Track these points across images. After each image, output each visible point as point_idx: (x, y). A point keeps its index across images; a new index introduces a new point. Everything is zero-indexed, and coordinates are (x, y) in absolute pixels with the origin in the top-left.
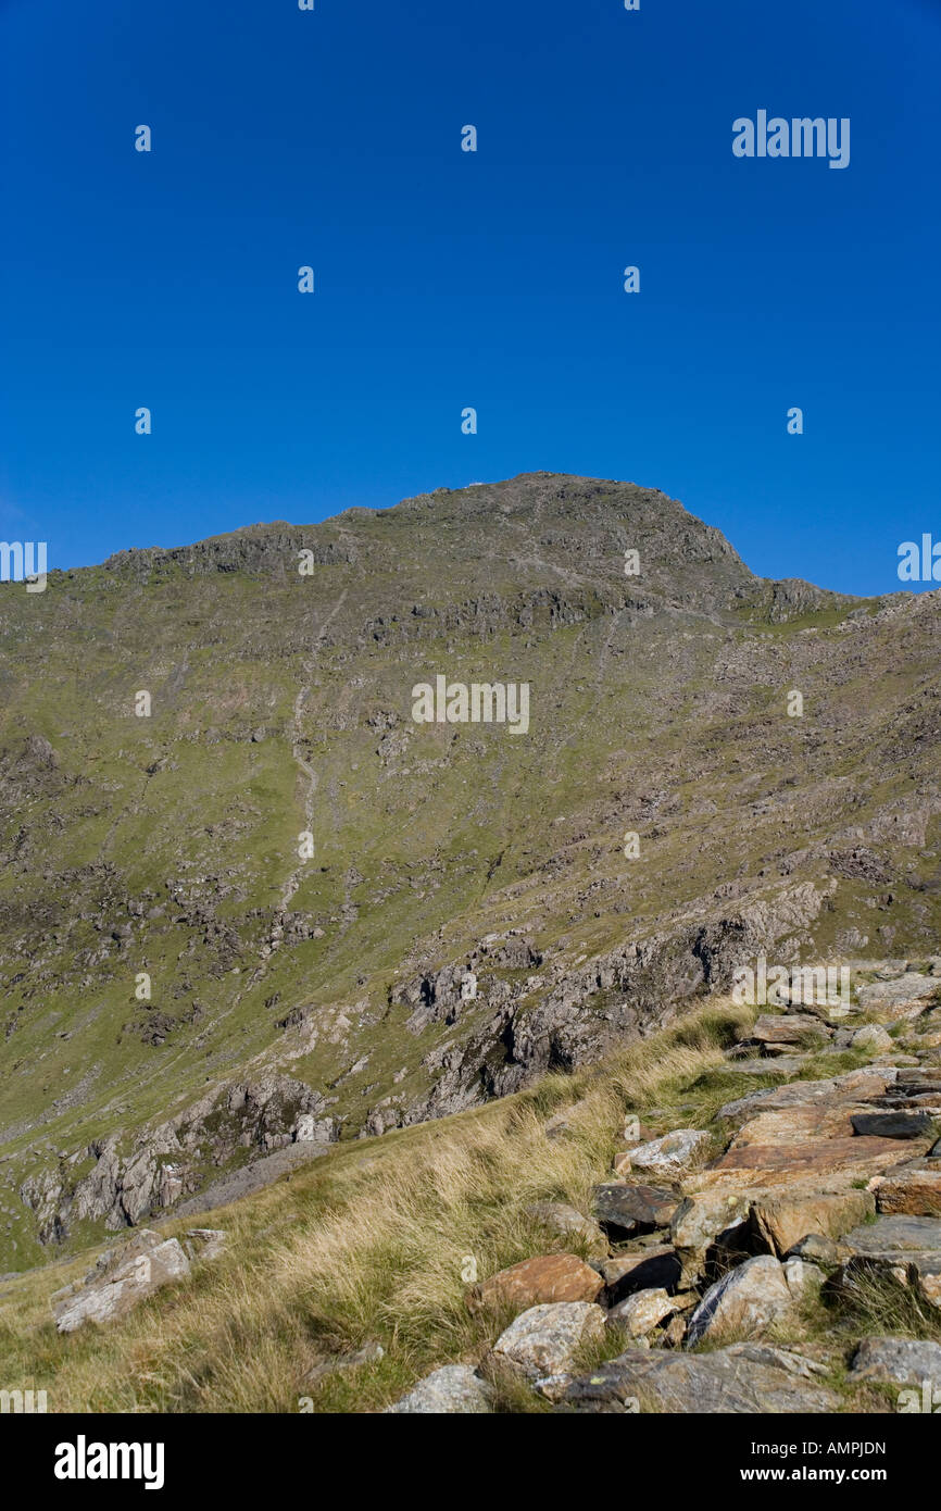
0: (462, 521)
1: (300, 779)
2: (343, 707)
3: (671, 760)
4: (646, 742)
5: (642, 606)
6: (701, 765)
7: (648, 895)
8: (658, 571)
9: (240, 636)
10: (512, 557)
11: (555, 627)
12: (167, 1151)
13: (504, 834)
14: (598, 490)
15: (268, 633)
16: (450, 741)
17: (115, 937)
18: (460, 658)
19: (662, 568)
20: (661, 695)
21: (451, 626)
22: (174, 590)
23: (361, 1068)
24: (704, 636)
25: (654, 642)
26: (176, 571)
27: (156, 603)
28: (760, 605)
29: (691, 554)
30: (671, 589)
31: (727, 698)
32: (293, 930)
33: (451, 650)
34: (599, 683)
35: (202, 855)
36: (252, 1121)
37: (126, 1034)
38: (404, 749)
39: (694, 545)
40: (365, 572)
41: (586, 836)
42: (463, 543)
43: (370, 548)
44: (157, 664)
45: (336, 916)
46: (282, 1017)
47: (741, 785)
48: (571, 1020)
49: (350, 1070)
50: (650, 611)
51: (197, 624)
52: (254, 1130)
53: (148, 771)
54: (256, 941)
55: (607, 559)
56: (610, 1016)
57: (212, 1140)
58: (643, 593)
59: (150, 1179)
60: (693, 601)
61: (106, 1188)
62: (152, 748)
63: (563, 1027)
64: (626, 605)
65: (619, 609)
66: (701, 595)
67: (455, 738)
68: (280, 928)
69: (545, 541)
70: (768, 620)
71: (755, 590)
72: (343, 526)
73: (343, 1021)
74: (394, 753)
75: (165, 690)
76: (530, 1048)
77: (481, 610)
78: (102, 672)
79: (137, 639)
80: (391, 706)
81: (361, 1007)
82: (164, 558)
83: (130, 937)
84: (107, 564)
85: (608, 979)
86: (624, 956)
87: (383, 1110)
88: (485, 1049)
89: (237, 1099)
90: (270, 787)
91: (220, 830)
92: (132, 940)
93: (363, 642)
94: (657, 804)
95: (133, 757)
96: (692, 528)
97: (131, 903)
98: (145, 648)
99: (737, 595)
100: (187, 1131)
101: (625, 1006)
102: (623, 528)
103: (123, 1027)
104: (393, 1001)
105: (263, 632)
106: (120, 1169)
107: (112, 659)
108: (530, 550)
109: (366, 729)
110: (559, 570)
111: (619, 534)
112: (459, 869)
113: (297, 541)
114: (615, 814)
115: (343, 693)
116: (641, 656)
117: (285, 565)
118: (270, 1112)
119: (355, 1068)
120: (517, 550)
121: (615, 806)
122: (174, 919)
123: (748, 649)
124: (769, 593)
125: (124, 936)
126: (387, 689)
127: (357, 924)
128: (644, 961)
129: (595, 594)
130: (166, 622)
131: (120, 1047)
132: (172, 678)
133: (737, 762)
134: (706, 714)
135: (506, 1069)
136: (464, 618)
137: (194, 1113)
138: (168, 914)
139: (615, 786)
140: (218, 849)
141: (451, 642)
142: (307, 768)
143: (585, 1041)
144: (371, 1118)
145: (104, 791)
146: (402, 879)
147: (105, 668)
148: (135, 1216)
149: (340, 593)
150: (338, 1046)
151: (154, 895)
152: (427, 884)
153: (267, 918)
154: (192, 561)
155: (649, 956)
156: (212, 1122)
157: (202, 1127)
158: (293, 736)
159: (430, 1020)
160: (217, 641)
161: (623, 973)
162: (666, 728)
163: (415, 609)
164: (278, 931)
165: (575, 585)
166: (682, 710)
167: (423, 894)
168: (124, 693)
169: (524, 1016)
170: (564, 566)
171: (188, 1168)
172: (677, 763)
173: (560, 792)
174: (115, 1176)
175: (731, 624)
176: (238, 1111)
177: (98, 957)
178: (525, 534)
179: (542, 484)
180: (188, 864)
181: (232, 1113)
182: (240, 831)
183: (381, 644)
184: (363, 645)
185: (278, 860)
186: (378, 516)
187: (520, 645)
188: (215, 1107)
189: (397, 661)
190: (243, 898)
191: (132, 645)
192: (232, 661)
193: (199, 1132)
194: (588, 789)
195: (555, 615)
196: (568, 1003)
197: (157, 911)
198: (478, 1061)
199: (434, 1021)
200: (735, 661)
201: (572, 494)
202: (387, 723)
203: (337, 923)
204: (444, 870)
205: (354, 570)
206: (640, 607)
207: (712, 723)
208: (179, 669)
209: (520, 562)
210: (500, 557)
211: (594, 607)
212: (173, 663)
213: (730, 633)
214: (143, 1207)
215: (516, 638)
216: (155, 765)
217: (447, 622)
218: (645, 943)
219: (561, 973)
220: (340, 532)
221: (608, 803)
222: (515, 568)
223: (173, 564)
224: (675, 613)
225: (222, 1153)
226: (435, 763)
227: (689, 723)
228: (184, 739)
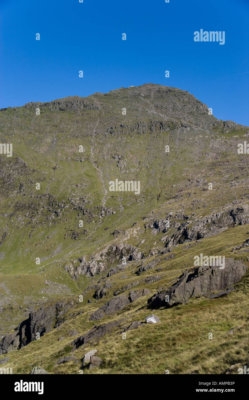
0: (130, 98)
1: (98, 173)
2: (105, 153)
3: (202, 171)
4: (194, 166)
5: (186, 127)
6: (211, 173)
7: (212, 203)
8: (190, 117)
9: (70, 131)
10: (147, 110)
11: (162, 132)
12: (99, 260)
13: (159, 189)
14: (170, 90)
15: (78, 130)
16: (138, 164)
17: (55, 212)
18: (136, 140)
19: (191, 116)
20: (196, 153)
21: (132, 130)
22: (47, 116)
23: (143, 242)
24: (206, 137)
25: (191, 137)
26: (47, 110)
27: (43, 120)
28: (220, 128)
29: (199, 112)
30: (194, 122)
31: (215, 154)
32: (107, 212)
33: (133, 138)
34: (177, 149)
35: (77, 192)
36: (119, 253)
37: (66, 237)
38: (125, 165)
39: (199, 109)
40: (104, 113)
41: (183, 190)
42: (131, 105)
43: (104, 106)
44: (47, 138)
45: (119, 208)
46: (112, 232)
47: (223, 178)
48: (202, 230)
49: (141, 242)
50: (189, 128)
51: (56, 126)
52: (120, 255)
53: (53, 169)
54: (97, 214)
55: (175, 112)
56: (211, 229)
57: (109, 258)
58: (186, 123)
59: (96, 266)
60: (201, 126)
61: (85, 268)
62: (53, 162)
63: (200, 231)
64: (182, 126)
65: (179, 127)
66: (203, 124)
67: (139, 163)
68: (104, 211)
69: (156, 106)
70: (223, 132)
71: (218, 123)
72: (94, 98)
73: (135, 232)
74: (123, 166)
75: (51, 146)
76: (192, 236)
77: (140, 126)
78: (31, 139)
79: (39, 130)
80: (119, 153)
81: (138, 229)
82: (42, 105)
83: (60, 213)
84: (25, 106)
85: (210, 221)
86: (213, 216)
87: (154, 250)
88: (179, 236)
89: (114, 249)
90: (90, 174)
91: (80, 186)
92: (61, 214)
93: (107, 134)
94: (201, 182)
95: (48, 165)
96: (198, 104)
97: (60, 204)
98: (42, 133)
99: (213, 125)
100: (103, 256)
101: (215, 227)
102: (178, 103)
103: (65, 235)
104: (146, 228)
105: (77, 130)
106: (88, 264)
107: (33, 136)
108: (152, 108)
109: (112, 159)
110: (161, 115)
111: (177, 105)
112: (150, 198)
113: (82, 102)
114: (190, 185)
115: (104, 149)
116: (188, 141)
117: (80, 109)
118: (123, 251)
119: (142, 242)
120: (147, 108)
121: (189, 183)
122: (72, 209)
123: (219, 141)
124: (223, 125)
125: (59, 213)
126: (117, 148)
127: (125, 210)
128: (218, 217)
129: (173, 123)
130: (47, 125)
131: (65, 240)
132: (52, 142)
133: (221, 172)
134: (210, 158)
135: (186, 240)
136: (135, 128)
137: (104, 252)
138: (70, 207)
139: (188, 177)
140: (81, 191)
141: (132, 135)
142: (97, 169)
143: (206, 234)
144: (151, 252)
145: (43, 174)
146: (134, 200)
147: (31, 138)
148: (93, 274)
149: (97, 119)
150: (135, 238)
151: (66, 202)
152: (141, 201)
153: (99, 209)
154: (51, 107)
155: (219, 216)
156: (108, 254)
157: (106, 255)
158: (93, 161)
159: (158, 232)
160: (63, 132)
161: (213, 220)
162: (198, 162)
163: (121, 125)
164: (103, 212)
165: (167, 120)
166: (202, 157)
167: (141, 203)
168: (40, 146)
169: (190, 229)
170: (162, 114)
171: (105, 264)
172: (204, 172)
173: (173, 178)
174: (87, 265)
175: (212, 133)
176: (115, 251)
177: (52, 218)
178: (149, 103)
179: (152, 87)
180: (74, 194)
181: (113, 252)
182: (86, 186)
183: (113, 135)
184: (107, 135)
185: (98, 194)
186: (104, 95)
187: (152, 137)
188: (108, 250)
189: (118, 140)
190: (92, 203)
191: (38, 132)
192: (69, 138)
193: (105, 256)
194: (180, 178)
195: (162, 128)
196: (200, 226)
197: (67, 206)
198: (178, 239)
199: (159, 232)
200: (216, 144)
201: (162, 91)
202: (119, 158)
203: (119, 210)
204: (145, 198)
205: (101, 112)
206: (185, 127)
207: (212, 161)
208: (54, 139)
209: (149, 112)
210: (143, 110)
211: (173, 127)
212: (51, 138)
213: (213, 136)
214: (95, 272)
215: (151, 135)
216: (55, 167)
217: (131, 129)
218: (218, 213)
219: (196, 220)
220: (94, 100)
221: (187, 182)
222: (148, 114)
223: (45, 107)
224: (196, 129)
225: (112, 260)
226: (135, 170)
227: (205, 161)
228: (61, 160)
